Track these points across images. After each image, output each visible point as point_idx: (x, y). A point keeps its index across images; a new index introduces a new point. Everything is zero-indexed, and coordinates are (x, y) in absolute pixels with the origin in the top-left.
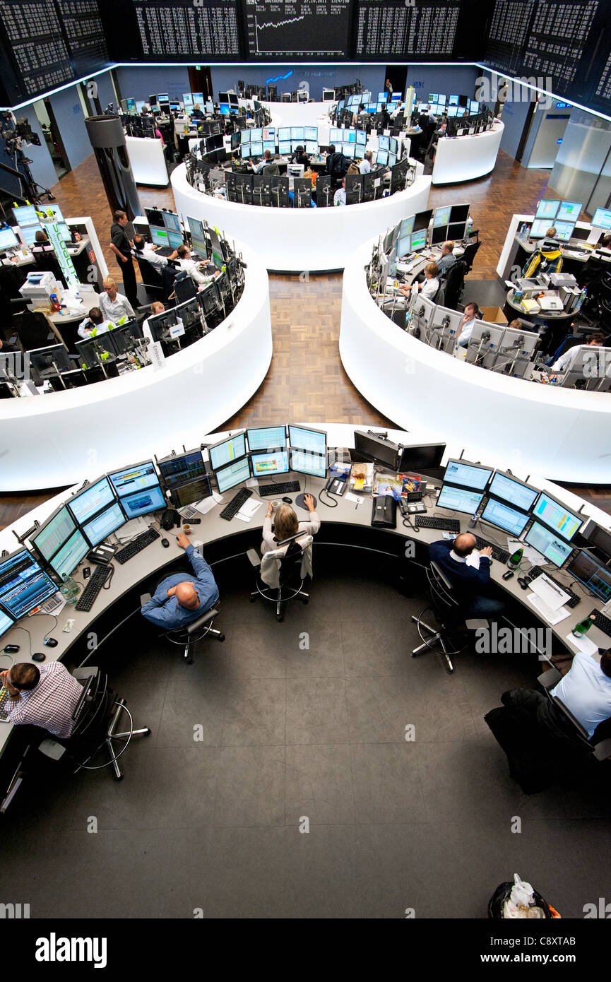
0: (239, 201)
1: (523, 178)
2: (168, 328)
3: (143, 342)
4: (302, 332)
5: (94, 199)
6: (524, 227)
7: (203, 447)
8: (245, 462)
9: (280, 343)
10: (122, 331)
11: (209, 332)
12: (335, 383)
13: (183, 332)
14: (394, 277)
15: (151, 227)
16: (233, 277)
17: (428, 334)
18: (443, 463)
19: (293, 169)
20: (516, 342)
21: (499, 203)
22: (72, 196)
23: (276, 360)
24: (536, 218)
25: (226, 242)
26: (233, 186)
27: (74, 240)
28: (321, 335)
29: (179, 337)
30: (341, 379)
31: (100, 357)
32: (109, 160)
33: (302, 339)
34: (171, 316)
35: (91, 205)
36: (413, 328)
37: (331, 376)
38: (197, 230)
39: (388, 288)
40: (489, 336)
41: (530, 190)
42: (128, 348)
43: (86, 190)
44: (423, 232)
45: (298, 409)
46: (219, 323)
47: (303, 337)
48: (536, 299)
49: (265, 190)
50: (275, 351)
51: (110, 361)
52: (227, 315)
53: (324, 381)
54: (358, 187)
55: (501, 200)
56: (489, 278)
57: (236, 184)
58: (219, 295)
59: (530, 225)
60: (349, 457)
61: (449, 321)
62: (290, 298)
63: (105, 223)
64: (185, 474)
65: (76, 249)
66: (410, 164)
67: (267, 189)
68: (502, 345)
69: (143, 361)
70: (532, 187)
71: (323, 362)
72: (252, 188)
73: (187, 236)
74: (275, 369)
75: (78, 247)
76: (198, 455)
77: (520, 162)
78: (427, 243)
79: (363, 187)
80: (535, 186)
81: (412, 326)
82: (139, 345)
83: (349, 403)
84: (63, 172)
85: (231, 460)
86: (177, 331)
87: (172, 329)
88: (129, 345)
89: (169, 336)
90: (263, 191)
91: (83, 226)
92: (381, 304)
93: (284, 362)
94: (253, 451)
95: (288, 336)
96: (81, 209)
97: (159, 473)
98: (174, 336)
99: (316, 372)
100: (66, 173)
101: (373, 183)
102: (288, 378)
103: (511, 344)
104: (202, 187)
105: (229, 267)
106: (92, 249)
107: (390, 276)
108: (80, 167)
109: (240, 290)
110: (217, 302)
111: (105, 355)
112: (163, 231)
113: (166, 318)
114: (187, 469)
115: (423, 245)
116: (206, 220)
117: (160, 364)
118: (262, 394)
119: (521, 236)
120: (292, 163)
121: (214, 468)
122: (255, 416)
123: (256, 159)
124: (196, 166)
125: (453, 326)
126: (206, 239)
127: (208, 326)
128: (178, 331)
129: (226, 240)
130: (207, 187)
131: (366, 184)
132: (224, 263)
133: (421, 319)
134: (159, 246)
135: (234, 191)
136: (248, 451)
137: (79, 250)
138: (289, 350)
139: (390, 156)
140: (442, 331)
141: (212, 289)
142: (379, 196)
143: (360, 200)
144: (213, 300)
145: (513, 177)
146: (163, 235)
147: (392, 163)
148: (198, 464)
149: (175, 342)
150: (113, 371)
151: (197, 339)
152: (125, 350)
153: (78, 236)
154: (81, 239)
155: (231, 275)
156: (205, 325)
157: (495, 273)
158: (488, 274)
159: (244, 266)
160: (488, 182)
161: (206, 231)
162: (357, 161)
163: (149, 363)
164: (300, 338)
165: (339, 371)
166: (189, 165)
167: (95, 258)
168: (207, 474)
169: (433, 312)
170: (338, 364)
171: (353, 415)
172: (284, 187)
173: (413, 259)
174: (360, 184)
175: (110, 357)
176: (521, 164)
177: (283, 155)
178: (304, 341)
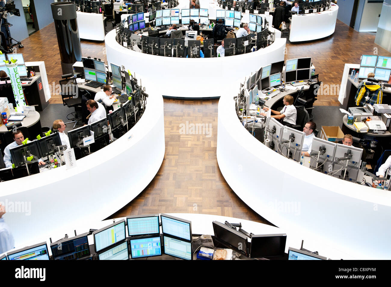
0: (150, 53)
1: (357, 38)
2: (82, 138)
3: (61, 149)
4: (189, 140)
5: (51, 48)
6: (354, 72)
7: (91, 232)
8: (124, 245)
9: (171, 148)
10: (47, 141)
11: (114, 141)
12: (211, 180)
13: (93, 141)
14: (257, 104)
15: (85, 68)
16: (137, 103)
17: (280, 146)
18: (286, 251)
19: (190, 33)
20: (346, 154)
21: (339, 54)
22: (36, 46)
23: (167, 161)
24: (361, 66)
25: (136, 80)
26: (146, 44)
27: (29, 75)
28: (204, 142)
29: (90, 145)
30: (217, 177)
31: (26, 159)
32: (64, 26)
33: (189, 146)
34: (86, 129)
35: (47, 52)
36: (269, 141)
37: (209, 174)
38: (116, 72)
39: (251, 112)
40: (325, 149)
41: (361, 46)
42: (50, 152)
43: (46, 42)
44: (278, 75)
45: (181, 200)
46: (123, 134)
47: (189, 144)
48: (365, 122)
49: (168, 46)
50: (166, 154)
51: (33, 162)
52: (129, 129)
53: (204, 178)
54: (233, 46)
55: (340, 52)
56: (333, 105)
57: (148, 43)
58: (125, 115)
59: (357, 70)
60: (212, 243)
61: (294, 137)
62: (182, 116)
63: (55, 64)
64: (73, 255)
65: (29, 81)
66: (271, 32)
67: (169, 46)
68: (335, 156)
69: (59, 162)
70: (363, 44)
71: (203, 164)
72: (159, 45)
73: (109, 75)
74: (166, 168)
75: (31, 80)
76: (84, 239)
77: (353, 28)
78: (282, 82)
79: (236, 46)
80: (364, 43)
81: (268, 140)
82: (58, 151)
83: (223, 196)
84: (33, 31)
85: (112, 244)
86: (88, 141)
87: (84, 140)
88: (51, 150)
89: (82, 144)
90: (166, 47)
91: (38, 67)
92: (245, 123)
93: (173, 163)
94: (132, 236)
95: (179, 143)
96: (40, 54)
97: (51, 254)
98: (86, 144)
99: (197, 171)
100: (35, 32)
101: (243, 43)
102: (175, 175)
103: (342, 156)
104: (125, 44)
105: (134, 97)
106: (41, 81)
107: (255, 103)
108: (45, 28)
109: (141, 112)
110: (122, 120)
111: (30, 158)
112: (92, 71)
113: (82, 131)
114: (74, 251)
115: (279, 83)
116: (123, 65)
117: (72, 165)
118: (153, 187)
119: (352, 77)
120: (189, 30)
121: (98, 250)
122: (145, 205)
123: (165, 27)
124: (123, 31)
125: (297, 141)
126: (122, 77)
127: (114, 137)
128: (90, 140)
129: (136, 78)
130: (129, 44)
131: (239, 44)
132: (131, 94)
133: (274, 135)
134: (89, 81)
135: (147, 47)
136: (127, 236)
137: (32, 82)
138: (178, 153)
139: (257, 26)
140: (290, 144)
141: (120, 112)
142: (248, 51)
143: (234, 53)
144: (120, 119)
145: (349, 38)
146: (92, 74)
147: (259, 30)
148: (84, 246)
149: (86, 148)
150: (35, 169)
151: (104, 146)
152: (47, 154)
153: (32, 73)
154: (34, 75)
155: (136, 102)
156: (112, 136)
157: (337, 101)
158: (332, 102)
159: (146, 96)
160: (331, 41)
161: (123, 72)
162: (234, 29)
163: (64, 164)
164: (188, 145)
165: (216, 170)
166: (118, 31)
167: (42, 87)
168: (91, 255)
169: (282, 130)
170: (216, 166)
171: (225, 206)
172: (181, 45)
173: (272, 92)
174: (234, 44)
175: (34, 159)
176: (354, 29)
177: (184, 24)
178: (190, 147)
